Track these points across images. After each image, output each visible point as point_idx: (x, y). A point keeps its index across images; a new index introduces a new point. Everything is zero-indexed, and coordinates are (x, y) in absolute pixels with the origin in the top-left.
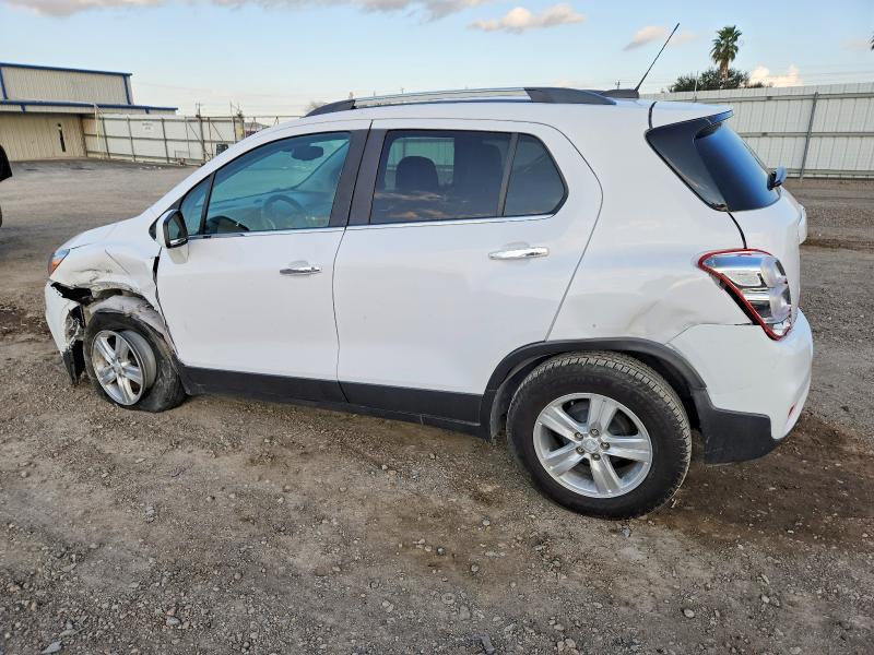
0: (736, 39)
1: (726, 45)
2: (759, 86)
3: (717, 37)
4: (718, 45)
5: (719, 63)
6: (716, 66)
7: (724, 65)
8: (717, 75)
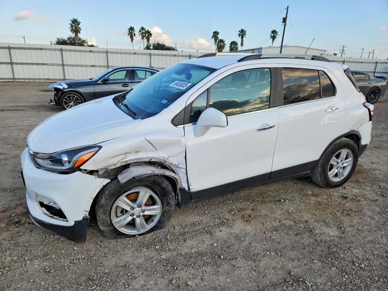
0: (79, 25)
1: (75, 26)
2: (92, 46)
3: (71, 22)
4: (72, 26)
5: (74, 34)
6: (73, 35)
7: (76, 35)
8: (74, 39)
